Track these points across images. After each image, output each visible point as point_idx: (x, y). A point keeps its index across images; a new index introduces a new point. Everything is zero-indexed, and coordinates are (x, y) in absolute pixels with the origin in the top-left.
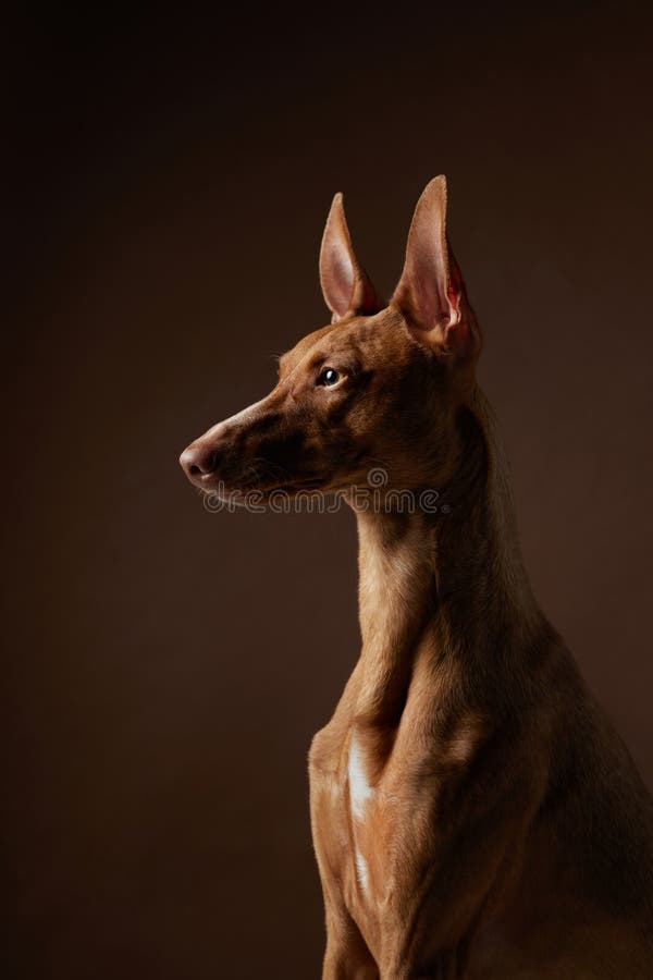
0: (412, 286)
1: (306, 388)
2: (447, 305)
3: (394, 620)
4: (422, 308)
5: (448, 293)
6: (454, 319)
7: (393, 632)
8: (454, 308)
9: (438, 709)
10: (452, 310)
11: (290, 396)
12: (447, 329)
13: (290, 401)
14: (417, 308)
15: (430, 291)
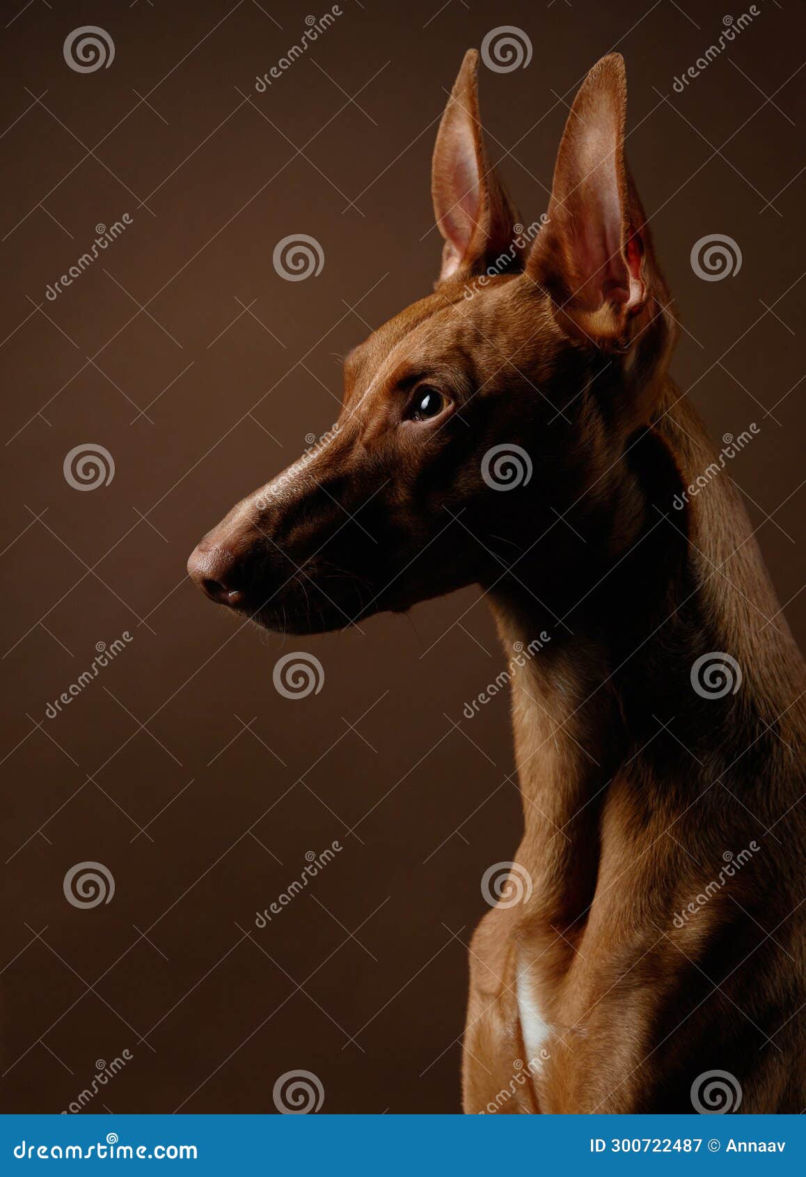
0: (565, 235)
1: (387, 427)
2: (624, 271)
3: (564, 771)
4: (581, 272)
5: (626, 253)
6: (635, 294)
7: (565, 790)
8: (637, 276)
9: (651, 889)
10: (632, 280)
11: (358, 442)
12: (625, 312)
13: (358, 452)
14: (573, 273)
15: (593, 243)
